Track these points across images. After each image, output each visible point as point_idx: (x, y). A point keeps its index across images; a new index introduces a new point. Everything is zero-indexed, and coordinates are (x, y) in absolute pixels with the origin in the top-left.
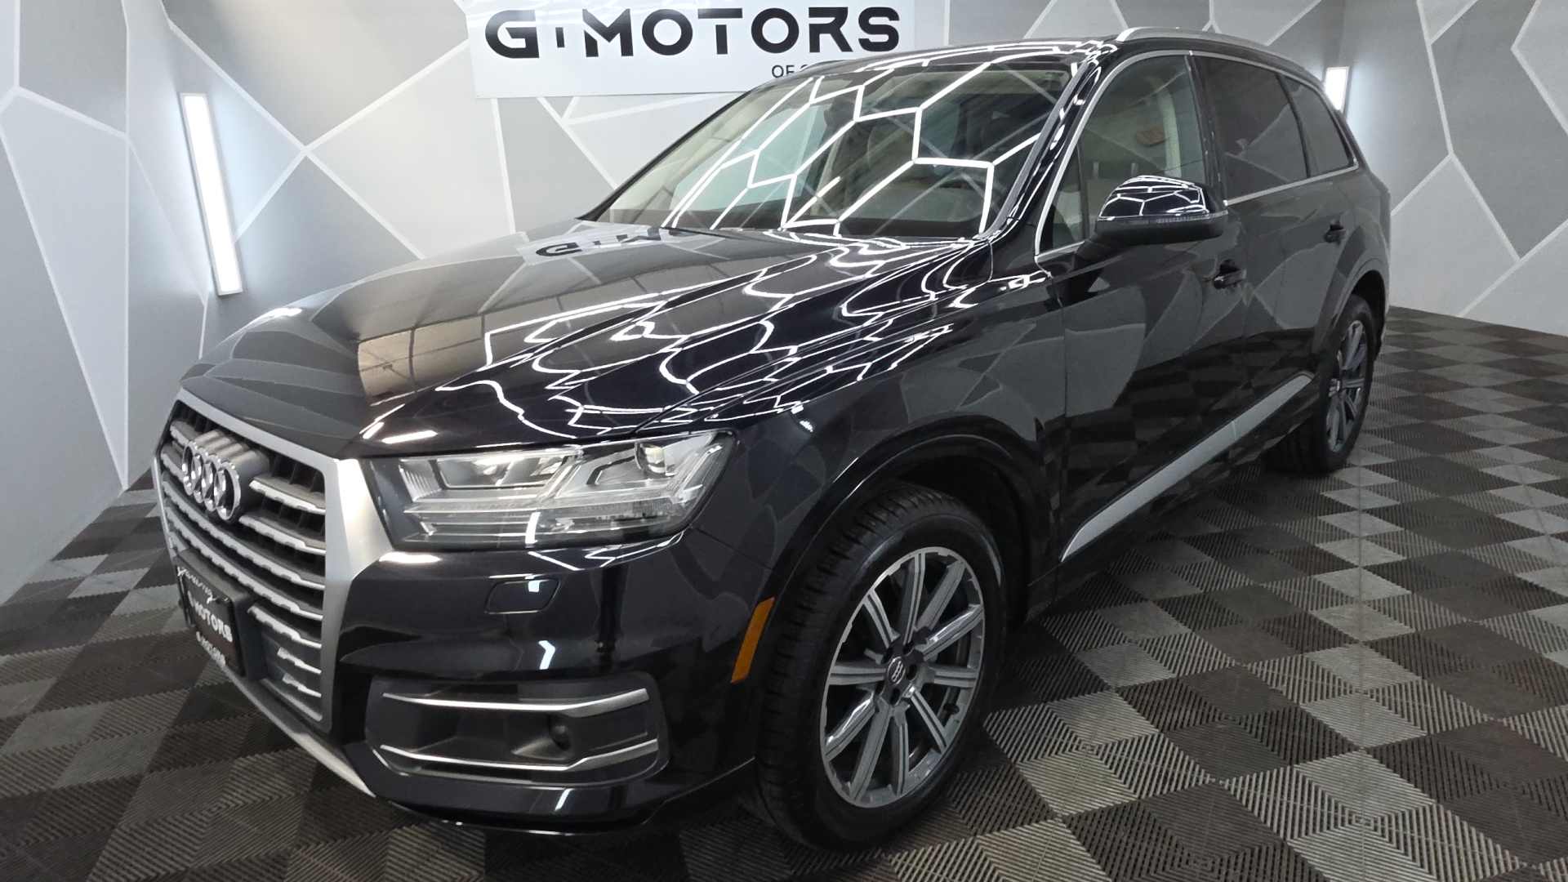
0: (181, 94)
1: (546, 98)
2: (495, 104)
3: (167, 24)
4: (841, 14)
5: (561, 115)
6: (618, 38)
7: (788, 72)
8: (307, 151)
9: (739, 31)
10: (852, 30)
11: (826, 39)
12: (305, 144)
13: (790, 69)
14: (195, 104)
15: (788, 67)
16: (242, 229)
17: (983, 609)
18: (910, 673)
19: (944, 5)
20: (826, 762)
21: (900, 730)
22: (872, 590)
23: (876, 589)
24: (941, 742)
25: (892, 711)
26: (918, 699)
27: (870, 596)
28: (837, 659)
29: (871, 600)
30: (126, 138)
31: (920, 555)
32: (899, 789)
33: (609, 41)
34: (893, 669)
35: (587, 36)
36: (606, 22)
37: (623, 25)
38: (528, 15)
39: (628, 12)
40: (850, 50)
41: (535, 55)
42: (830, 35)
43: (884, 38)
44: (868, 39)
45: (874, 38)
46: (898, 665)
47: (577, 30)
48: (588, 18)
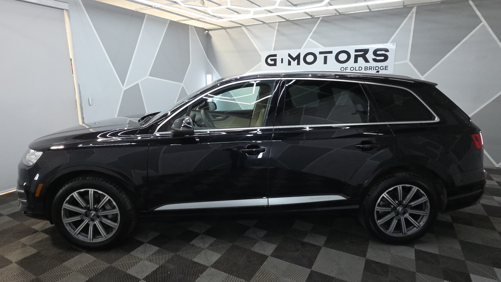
0: (207, 75)
3: (207, 61)
4: (366, 51)
6: (296, 60)
7: (346, 69)
9: (331, 58)
10: (370, 56)
11: (360, 59)
13: (347, 68)
15: (346, 68)
17: (118, 211)
18: (98, 217)
19: (408, 46)
20: (64, 223)
21: (90, 227)
22: (75, 193)
23: (77, 193)
24: (104, 236)
25: (88, 222)
26: (97, 223)
27: (74, 194)
28: (66, 203)
29: (75, 194)
30: (182, 84)
31: (91, 190)
32: (89, 240)
33: (294, 61)
34: (91, 214)
35: (289, 60)
36: (294, 56)
37: (298, 57)
38: (275, 55)
39: (300, 53)
40: (369, 62)
41: (276, 65)
42: (362, 58)
43: (383, 58)
44: (376, 58)
45: (378, 58)
46: (93, 213)
47: (286, 59)
48: (290, 56)
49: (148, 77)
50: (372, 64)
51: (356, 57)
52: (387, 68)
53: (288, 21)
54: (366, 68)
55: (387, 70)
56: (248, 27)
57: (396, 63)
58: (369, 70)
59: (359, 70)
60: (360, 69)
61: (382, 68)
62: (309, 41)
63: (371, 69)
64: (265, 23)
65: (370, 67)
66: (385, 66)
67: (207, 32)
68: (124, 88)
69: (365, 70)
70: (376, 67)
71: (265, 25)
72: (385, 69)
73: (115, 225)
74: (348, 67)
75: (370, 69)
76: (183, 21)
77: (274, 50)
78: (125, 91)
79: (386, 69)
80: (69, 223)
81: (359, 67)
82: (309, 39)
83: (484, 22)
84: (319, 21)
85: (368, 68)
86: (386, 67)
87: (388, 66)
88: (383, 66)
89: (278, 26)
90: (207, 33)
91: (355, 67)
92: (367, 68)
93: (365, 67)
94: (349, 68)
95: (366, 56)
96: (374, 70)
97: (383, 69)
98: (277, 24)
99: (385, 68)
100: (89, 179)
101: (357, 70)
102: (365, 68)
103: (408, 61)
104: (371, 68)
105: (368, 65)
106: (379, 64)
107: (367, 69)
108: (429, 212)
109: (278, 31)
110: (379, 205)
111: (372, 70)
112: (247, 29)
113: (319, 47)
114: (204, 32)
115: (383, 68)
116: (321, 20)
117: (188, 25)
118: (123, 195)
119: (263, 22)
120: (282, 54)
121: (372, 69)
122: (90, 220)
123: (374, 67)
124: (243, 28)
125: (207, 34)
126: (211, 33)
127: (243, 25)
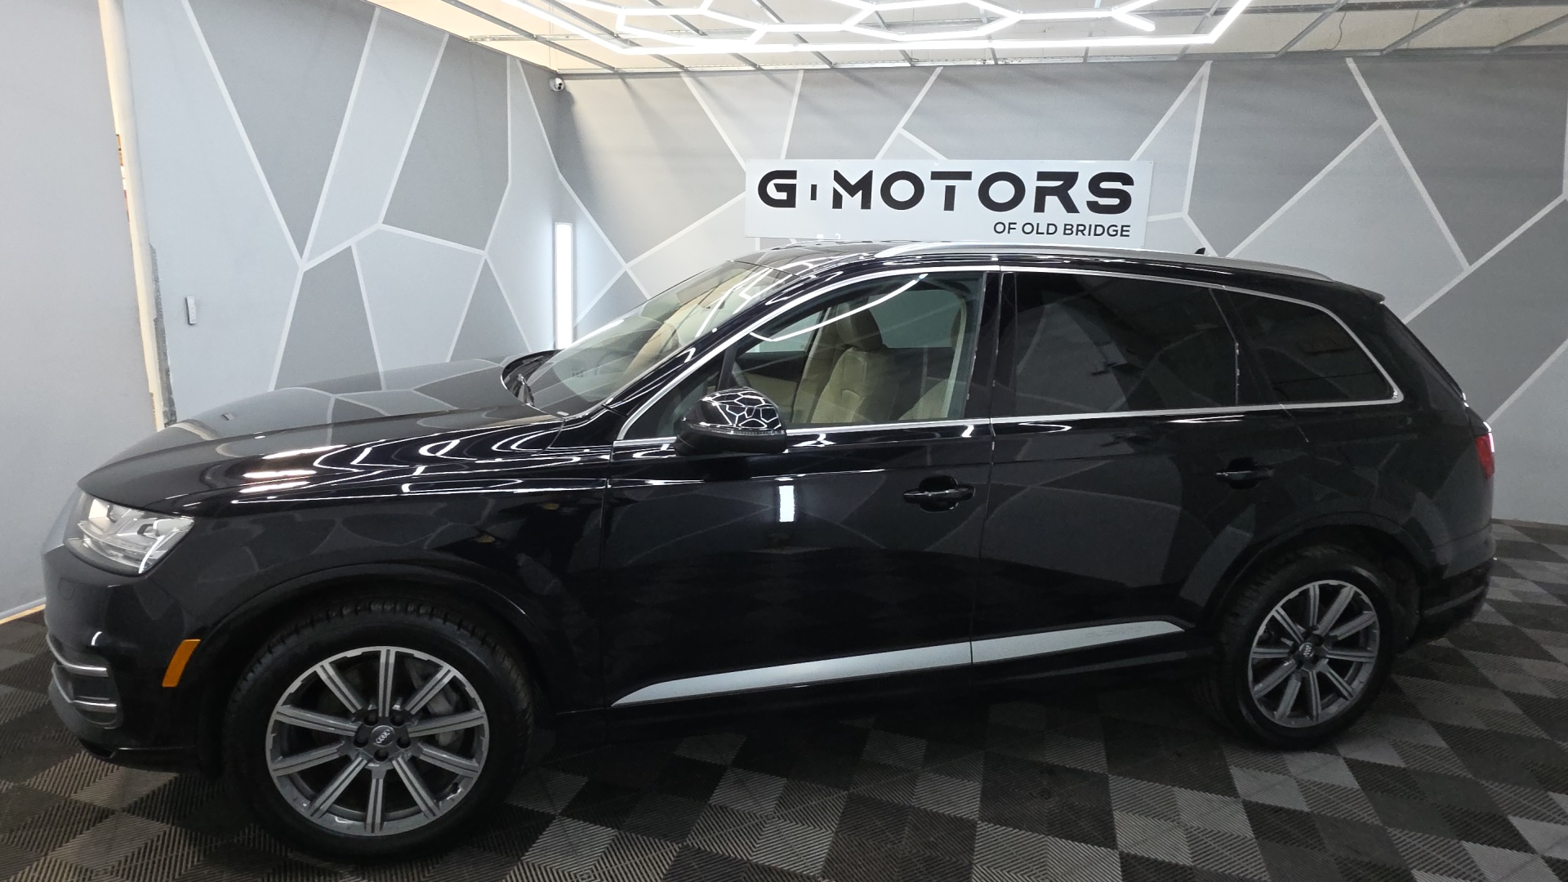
0: (556, 223)
2: (758, 241)
3: (557, 176)
4: (1070, 178)
6: (860, 194)
7: (1010, 228)
8: (626, 267)
9: (966, 191)
10: (1080, 193)
11: (1052, 202)
12: (627, 263)
13: (1012, 226)
14: (564, 230)
15: (1010, 224)
16: (580, 318)
17: (485, 716)
18: (404, 743)
19: (1186, 172)
20: (274, 775)
21: (374, 782)
22: (326, 663)
23: (331, 663)
24: (427, 809)
25: (367, 764)
26: (400, 765)
27: (322, 666)
28: (285, 703)
29: (324, 669)
30: (484, 254)
31: (388, 651)
32: (369, 828)
33: (852, 196)
34: (379, 733)
35: (835, 191)
36: (853, 180)
37: (865, 183)
38: (792, 174)
39: (871, 173)
40: (1077, 211)
41: (793, 205)
42: (1056, 197)
43: (1115, 201)
44: (1097, 202)
45: (1103, 201)
46: (384, 732)
47: (828, 187)
48: (838, 177)
49: (380, 225)
50: (1086, 216)
51: (1041, 194)
52: (1128, 231)
53: (834, 68)
54: (1068, 227)
55: (1128, 236)
56: (703, 79)
57: (1153, 218)
58: (1077, 234)
59: (1048, 233)
60: (1052, 229)
61: (1114, 231)
62: (900, 135)
63: (1082, 231)
64: (759, 69)
65: (1078, 225)
66: (1123, 226)
67: (558, 81)
68: (306, 264)
69: (1065, 234)
70: (1096, 226)
71: (761, 76)
72: (1122, 235)
73: (468, 769)
74: (1015, 224)
75: (1079, 233)
76: (494, 39)
77: (789, 156)
78: (306, 273)
79: (1124, 233)
80: (290, 777)
81: (1049, 225)
82: (899, 129)
83: (1381, 121)
84: (933, 78)
85: (1074, 229)
86: (1125, 229)
87: (1129, 226)
88: (1116, 226)
89: (804, 81)
90: (560, 84)
91: (1038, 224)
92: (1070, 227)
93: (1066, 225)
94: (1019, 227)
95: (1069, 192)
96: (1089, 235)
97: (1115, 233)
98: (801, 75)
99: (1122, 231)
100: (381, 611)
101: (1043, 233)
102: (1065, 229)
103: (1184, 214)
104: (1081, 228)
105: (1073, 218)
106: (1106, 219)
107: (1070, 232)
108: (1375, 654)
109: (801, 96)
110: (1261, 643)
111: (1084, 234)
112: (701, 84)
113: (932, 157)
114: (548, 83)
115: (1117, 231)
116: (940, 77)
117: (503, 55)
118: (504, 659)
119: (754, 65)
120: (814, 173)
121: (1086, 232)
122: (372, 757)
123: (1090, 226)
124: (687, 80)
125: (559, 88)
126: (571, 86)
127: (687, 71)
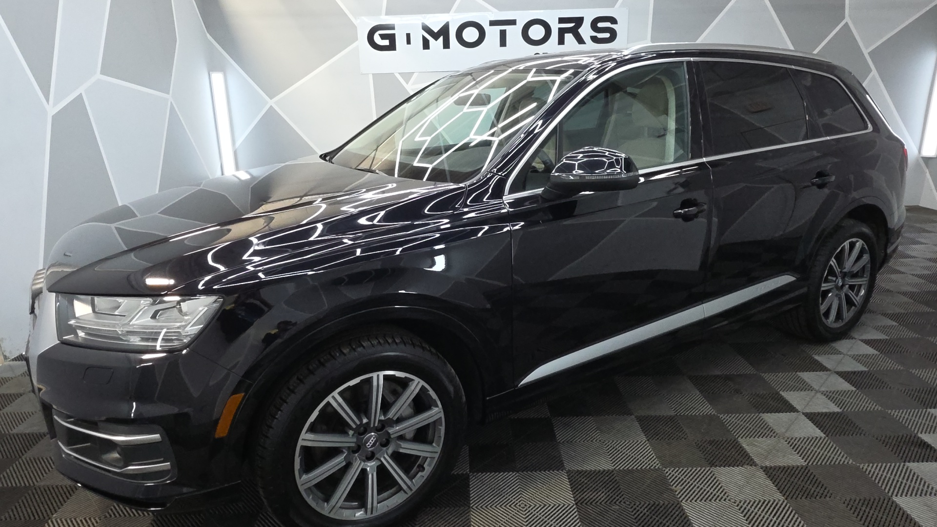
0: (211, 73)
1: (399, 73)
2: (371, 77)
3: (206, 36)
5: (407, 83)
8: (271, 102)
12: (271, 99)
14: (217, 77)
16: (238, 144)
17: (442, 410)
18: (386, 443)
19: (648, 14)
20: (301, 488)
21: (370, 477)
22: (335, 393)
23: (339, 393)
24: (407, 487)
25: (363, 465)
27: (333, 397)
29: (335, 399)
30: (169, 97)
31: (379, 375)
32: (369, 512)
34: (368, 440)
46: (372, 438)
49: (99, 76)
68: (52, 109)
73: (432, 451)
77: (388, 13)
78: (54, 117)
108: (867, 278)
110: (825, 281)
113: (489, 10)
122: (366, 459)
